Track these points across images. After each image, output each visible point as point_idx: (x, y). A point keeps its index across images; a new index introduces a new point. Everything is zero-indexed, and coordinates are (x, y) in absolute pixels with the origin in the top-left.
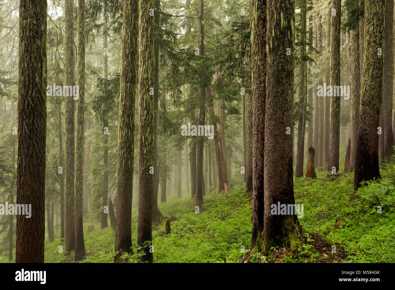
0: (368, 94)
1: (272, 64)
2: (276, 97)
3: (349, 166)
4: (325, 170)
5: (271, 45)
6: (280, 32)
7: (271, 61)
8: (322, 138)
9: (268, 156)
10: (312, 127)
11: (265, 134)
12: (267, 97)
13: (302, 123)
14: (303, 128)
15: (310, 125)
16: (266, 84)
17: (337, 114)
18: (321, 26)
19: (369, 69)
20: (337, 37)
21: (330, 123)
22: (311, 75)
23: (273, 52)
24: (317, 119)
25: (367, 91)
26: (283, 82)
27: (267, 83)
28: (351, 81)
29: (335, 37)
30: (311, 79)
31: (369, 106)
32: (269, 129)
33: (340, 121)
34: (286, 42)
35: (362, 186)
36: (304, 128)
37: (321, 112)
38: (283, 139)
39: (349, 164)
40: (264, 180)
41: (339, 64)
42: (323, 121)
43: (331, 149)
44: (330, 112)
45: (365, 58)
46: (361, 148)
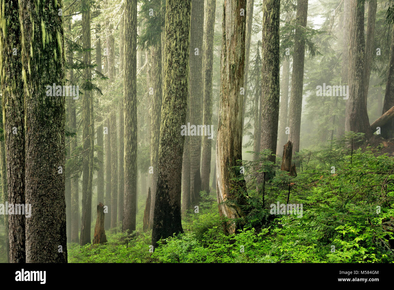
0: (169, 131)
1: (31, 98)
2: (40, 143)
3: (148, 222)
4: (119, 231)
5: (29, 70)
6: (41, 50)
7: (30, 92)
8: (115, 191)
9: (30, 225)
10: (103, 178)
11: (26, 195)
12: (27, 144)
13: (88, 174)
14: (89, 180)
15: (101, 175)
16: (25, 127)
17: (132, 159)
18: (112, 39)
19: (170, 98)
20: (132, 56)
21: (125, 170)
22: (100, 109)
23: (32, 80)
24: (109, 166)
25: (168, 127)
26: (49, 122)
27: (25, 124)
28: (151, 115)
29: (129, 56)
30: (100, 115)
31: (170, 145)
32: (32, 188)
33: (137, 167)
34: (52, 65)
35: (160, 245)
36: (91, 181)
37: (114, 157)
38: (52, 200)
39: (149, 219)
40: (27, 257)
41: (135, 92)
42: (116, 169)
43: (125, 203)
44: (125, 157)
45: (165, 84)
46: (160, 199)
